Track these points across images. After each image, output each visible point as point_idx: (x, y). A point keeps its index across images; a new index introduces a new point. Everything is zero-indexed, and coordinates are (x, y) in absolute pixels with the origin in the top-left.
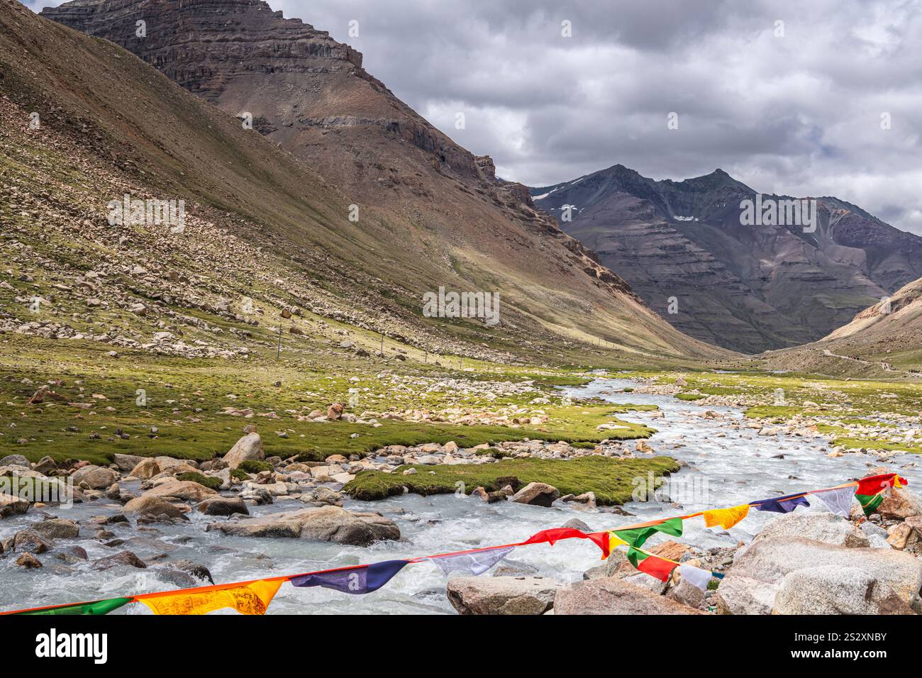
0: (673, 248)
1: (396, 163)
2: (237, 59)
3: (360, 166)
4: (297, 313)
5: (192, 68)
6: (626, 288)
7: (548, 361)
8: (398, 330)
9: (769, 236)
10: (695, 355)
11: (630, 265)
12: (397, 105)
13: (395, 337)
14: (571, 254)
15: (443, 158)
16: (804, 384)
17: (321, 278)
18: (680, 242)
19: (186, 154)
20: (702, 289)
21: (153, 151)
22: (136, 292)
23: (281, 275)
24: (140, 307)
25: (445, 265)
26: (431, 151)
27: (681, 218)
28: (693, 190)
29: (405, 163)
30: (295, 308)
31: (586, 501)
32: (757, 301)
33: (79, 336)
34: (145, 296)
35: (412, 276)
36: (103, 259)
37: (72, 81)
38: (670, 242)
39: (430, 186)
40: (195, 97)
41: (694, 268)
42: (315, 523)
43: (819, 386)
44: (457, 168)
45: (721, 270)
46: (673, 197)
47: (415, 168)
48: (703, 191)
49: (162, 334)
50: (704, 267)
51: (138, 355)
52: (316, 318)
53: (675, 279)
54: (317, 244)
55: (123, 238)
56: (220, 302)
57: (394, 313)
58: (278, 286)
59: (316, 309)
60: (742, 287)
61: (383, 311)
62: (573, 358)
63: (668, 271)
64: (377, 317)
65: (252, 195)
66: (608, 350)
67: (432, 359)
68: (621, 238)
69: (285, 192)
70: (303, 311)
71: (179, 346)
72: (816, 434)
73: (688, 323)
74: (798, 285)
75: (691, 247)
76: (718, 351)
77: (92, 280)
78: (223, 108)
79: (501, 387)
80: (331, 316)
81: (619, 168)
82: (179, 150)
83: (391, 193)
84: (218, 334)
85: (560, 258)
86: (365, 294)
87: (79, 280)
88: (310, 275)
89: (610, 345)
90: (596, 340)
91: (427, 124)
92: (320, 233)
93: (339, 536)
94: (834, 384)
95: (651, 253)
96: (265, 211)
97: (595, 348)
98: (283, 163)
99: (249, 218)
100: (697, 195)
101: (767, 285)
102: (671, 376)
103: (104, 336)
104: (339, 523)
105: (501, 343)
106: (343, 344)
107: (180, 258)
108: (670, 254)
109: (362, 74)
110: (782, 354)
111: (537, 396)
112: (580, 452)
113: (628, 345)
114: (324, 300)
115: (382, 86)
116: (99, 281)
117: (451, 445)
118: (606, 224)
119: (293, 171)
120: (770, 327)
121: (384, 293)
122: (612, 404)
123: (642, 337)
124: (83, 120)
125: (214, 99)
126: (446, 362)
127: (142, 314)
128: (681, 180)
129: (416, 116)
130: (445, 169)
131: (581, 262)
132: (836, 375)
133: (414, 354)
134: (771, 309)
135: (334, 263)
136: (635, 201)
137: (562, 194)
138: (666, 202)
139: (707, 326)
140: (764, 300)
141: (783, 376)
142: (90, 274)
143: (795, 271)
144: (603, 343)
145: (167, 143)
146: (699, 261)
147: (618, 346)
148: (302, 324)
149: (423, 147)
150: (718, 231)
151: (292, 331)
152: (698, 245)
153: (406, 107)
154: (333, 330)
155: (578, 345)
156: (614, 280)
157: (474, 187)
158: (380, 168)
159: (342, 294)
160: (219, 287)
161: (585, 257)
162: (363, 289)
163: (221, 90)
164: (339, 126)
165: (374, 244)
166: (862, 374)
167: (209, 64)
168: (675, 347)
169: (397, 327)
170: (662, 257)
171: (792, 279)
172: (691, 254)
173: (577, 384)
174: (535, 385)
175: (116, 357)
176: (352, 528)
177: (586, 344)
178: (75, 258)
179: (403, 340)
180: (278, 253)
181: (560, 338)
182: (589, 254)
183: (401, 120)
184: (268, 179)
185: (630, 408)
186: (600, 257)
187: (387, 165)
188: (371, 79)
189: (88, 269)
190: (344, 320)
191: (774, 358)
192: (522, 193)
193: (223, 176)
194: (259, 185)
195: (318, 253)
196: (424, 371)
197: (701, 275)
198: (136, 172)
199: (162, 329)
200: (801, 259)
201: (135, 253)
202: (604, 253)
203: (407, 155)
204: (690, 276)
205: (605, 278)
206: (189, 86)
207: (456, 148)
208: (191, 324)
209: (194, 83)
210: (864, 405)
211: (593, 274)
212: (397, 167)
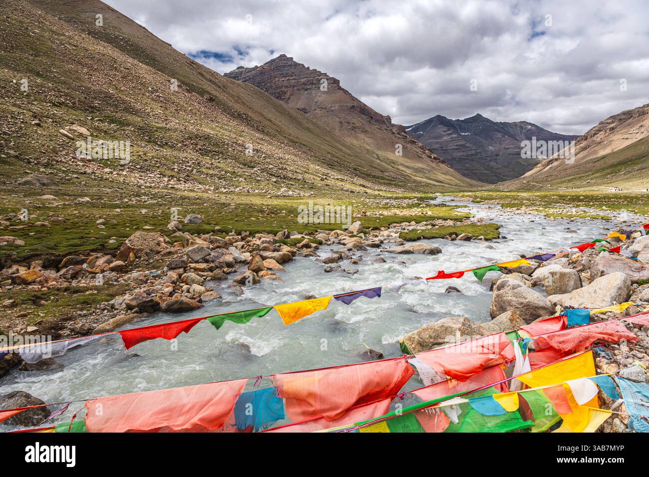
0: (461, 145)
1: (354, 121)
2: (294, 86)
3: (341, 123)
4: (326, 179)
5: (278, 91)
6: (443, 162)
7: (417, 191)
8: (362, 183)
9: (499, 138)
10: (471, 185)
11: (444, 153)
12: (354, 99)
13: (361, 185)
14: (422, 151)
15: (372, 118)
16: (519, 194)
17: (332, 165)
18: (463, 143)
19: (280, 123)
20: (472, 160)
21: (268, 123)
22: (271, 175)
23: (318, 165)
24: (275, 180)
25: (375, 158)
26: (367, 115)
27: (463, 134)
28: (468, 123)
29: (358, 120)
30: (325, 177)
32: (494, 164)
33: (257, 191)
34: (274, 176)
35: (363, 163)
36: (258, 163)
37: (238, 100)
38: (460, 143)
39: (367, 128)
40: (281, 102)
41: (469, 153)
42: (417, 248)
43: (525, 195)
44: (377, 121)
45: (480, 152)
46: (460, 126)
47: (361, 122)
48: (472, 123)
49: (284, 189)
50: (473, 152)
51: (277, 197)
52: (332, 180)
53: (462, 157)
54: (329, 153)
55: (263, 156)
56: (300, 177)
57: (359, 177)
58: (318, 169)
59: (332, 177)
60: (488, 158)
61: (355, 176)
62: (427, 189)
63: (459, 154)
64: (354, 178)
65: (305, 137)
66: (438, 186)
67: (377, 193)
68: (440, 143)
69: (315, 134)
70: (328, 178)
71: (290, 193)
72: (536, 213)
73: (467, 174)
74: (511, 157)
75: (468, 145)
76: (480, 183)
77: (256, 171)
78: (290, 105)
79: (406, 201)
80: (338, 179)
81: (439, 116)
82: (277, 122)
83: (353, 132)
84: (302, 188)
85: (417, 152)
86: (348, 170)
87: (252, 171)
88: (328, 164)
89: (439, 184)
90: (432, 182)
91: (365, 105)
92: (329, 149)
93: (427, 252)
94: (531, 194)
95: (452, 148)
96: (309, 142)
97: (434, 185)
98: (314, 124)
99: (304, 145)
100: (470, 124)
101: (499, 157)
102: (466, 194)
103: (264, 191)
104: (425, 248)
105: (399, 185)
106: (344, 189)
107: (283, 161)
108: (460, 148)
109: (340, 88)
110: (507, 183)
111: (421, 204)
113: (445, 183)
114: (334, 174)
115: (348, 92)
116: (259, 171)
117: (413, 223)
118: (434, 138)
119: (318, 127)
120: (500, 173)
121: (355, 169)
122: (449, 206)
123: (451, 180)
124: (243, 114)
125: (287, 102)
126: (381, 193)
127: (275, 182)
128: (463, 119)
129: (361, 102)
130: (373, 121)
131: (425, 153)
132: (529, 190)
133: (369, 191)
134: (501, 166)
135: (336, 159)
136: (445, 129)
137: (417, 128)
138: (457, 128)
139: (475, 174)
140: (497, 163)
141: (508, 192)
142: (255, 169)
143: (509, 151)
144: (437, 183)
145: (273, 120)
146: (471, 150)
147: (442, 184)
148: (328, 182)
149: (364, 114)
150: (478, 137)
151: (326, 185)
152: (470, 143)
153: (357, 100)
154: (339, 183)
155: (428, 185)
156: (439, 159)
157: (384, 127)
158: (348, 123)
159: (340, 171)
160: (298, 171)
161: (427, 151)
162: (347, 168)
163: (289, 98)
164: (333, 108)
165: (348, 152)
166: (539, 190)
167: (284, 89)
168: (464, 183)
169: (362, 182)
170: (457, 149)
171: (509, 154)
172: (468, 147)
173: (433, 199)
174: (417, 200)
175: (270, 198)
176: (429, 250)
177: (430, 184)
178: (249, 164)
179: (364, 186)
180: (316, 157)
181: (421, 183)
182: (428, 150)
183: (355, 104)
184: (308, 129)
185: (457, 207)
186: (433, 151)
187: (351, 122)
188: (343, 90)
189: (254, 167)
190: (342, 180)
191: (501, 186)
192: (402, 128)
193: (293, 131)
194: (306, 133)
195: (329, 156)
196: (375, 197)
197: (472, 155)
198: (263, 131)
199: (283, 187)
200: (512, 146)
201: (269, 160)
202: (434, 149)
203: (359, 117)
204: (468, 156)
205: (435, 158)
206: (277, 98)
207: (376, 113)
208: (292, 185)
209: (279, 97)
210: (548, 202)
211: (431, 157)
212: (355, 122)
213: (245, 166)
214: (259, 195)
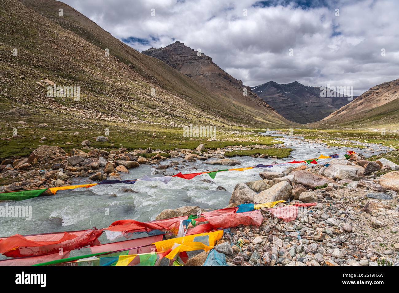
0: (285, 100)
1: (220, 83)
2: (184, 61)
3: (212, 84)
4: (200, 117)
5: (174, 63)
6: (274, 110)
7: (256, 127)
8: (222, 121)
9: (308, 96)
10: (290, 125)
11: (275, 104)
12: (220, 69)
13: (221, 122)
14: (261, 102)
15: (231, 81)
16: (317, 131)
17: (204, 109)
18: (286, 98)
19: (174, 83)
20: (291, 109)
21: (167, 82)
22: (165, 114)
23: (196, 109)
24: (167, 117)
25: (232, 106)
26: (228, 80)
27: (287, 93)
28: (290, 86)
29: (222, 82)
30: (199, 116)
31: (275, 158)
32: (305, 112)
33: (155, 123)
34: (167, 114)
35: (224, 108)
36: (158, 106)
37: (149, 68)
38: (284, 99)
39: (228, 87)
40: (175, 70)
41: (290, 105)
42: (224, 162)
43: (321, 131)
44: (234, 83)
45: (296, 105)
46: (284, 88)
47: (224, 84)
48: (292, 86)
49: (172, 123)
50: (292, 104)
51: (168, 127)
52: (204, 118)
53: (285, 107)
54: (203, 102)
55: (162, 102)
56: (183, 115)
57: (221, 117)
58: (195, 111)
59: (204, 116)
60: (301, 109)
61: (218, 116)
62: (262, 126)
63: (283, 105)
64: (217, 118)
65: (189, 91)
66: (270, 124)
67: (230, 127)
68: (272, 98)
69: (195, 90)
70: (201, 117)
71: (176, 125)
72: (322, 142)
73: (288, 117)
74: (315, 108)
75: (289, 100)
76: (296, 123)
77: (157, 111)
78: (181, 72)
79: (247, 133)
80: (207, 118)
81: (272, 82)
82: (173, 82)
83: (219, 89)
84: (184, 122)
85: (258, 103)
86: (214, 113)
87: (154, 111)
88: (202, 109)
89: (270, 123)
90: (267, 122)
91: (227, 73)
92: (203, 99)
93: (230, 164)
94: (325, 131)
95: (279, 101)
96: (191, 95)
97: (267, 123)
98: (195, 84)
99: (188, 96)
100: (291, 87)
101: (308, 108)
102: (285, 129)
103: (160, 123)
104: (229, 162)
105: (245, 123)
106: (210, 124)
107: (174, 106)
108: (284, 101)
109: (212, 63)
110: (312, 124)
111: (255, 135)
112: (269, 147)
113: (274, 123)
114: (205, 114)
115: (217, 65)
116: (158, 111)
117: (241, 146)
118: (269, 95)
119: (197, 85)
120: (308, 118)
121: (218, 112)
122: (272, 136)
123: (277, 121)
124: (152, 76)
125: (179, 70)
126: (233, 127)
127: (167, 118)
128: (286, 84)
129: (224, 72)
130: (231, 84)
131: (263, 104)
132: (325, 129)
133: (226, 126)
134: (309, 113)
135: (207, 106)
136: (275, 89)
137: (258, 88)
138: (283, 89)
139: (293, 118)
140: (307, 111)
141: (312, 129)
142: (156, 110)
143: (314, 104)
144: (268, 122)
145: (170, 80)
146: (291, 103)
147: (272, 123)
148: (201, 119)
149: (226, 79)
150: (296, 96)
151: (199, 121)
152: (291, 99)
153: (222, 70)
154: (208, 121)
155: (263, 123)
156: (271, 108)
157: (238, 87)
158: (216, 84)
159: (209, 113)
160: (183, 112)
161: (264, 103)
162: (214, 111)
163: (181, 68)
164: (207, 75)
165: (216, 101)
166: (331, 128)
167: (178, 62)
168: (285, 123)
169: (222, 120)
170: (282, 102)
171: (314, 106)
172: (289, 101)
173: (264, 132)
174: (254, 132)
175: (163, 128)
176: (231, 163)
177: (265, 123)
178: (153, 106)
179: (223, 123)
180: (195, 104)
181: (259, 121)
182: (265, 102)
183: (221, 73)
184: (192, 87)
185: (277, 137)
186: (268, 102)
187: (218, 83)
188: (214, 64)
189: (155, 109)
190: (210, 118)
191: (308, 125)
192: (249, 88)
193: (182, 87)
194: (190, 89)
195: (203, 104)
196: (229, 130)
197: (291, 106)
198: (163, 87)
199: (171, 121)
200: (316, 101)
201: (165, 105)
202: (268, 101)
203: (223, 81)
204: (289, 106)
205: (268, 107)
206: (174, 67)
207: (233, 78)
208: (178, 120)
209: (175, 67)
210: (333, 136)
211: (266, 106)
212: (220, 84)
213: (150, 108)
214: (156, 126)
